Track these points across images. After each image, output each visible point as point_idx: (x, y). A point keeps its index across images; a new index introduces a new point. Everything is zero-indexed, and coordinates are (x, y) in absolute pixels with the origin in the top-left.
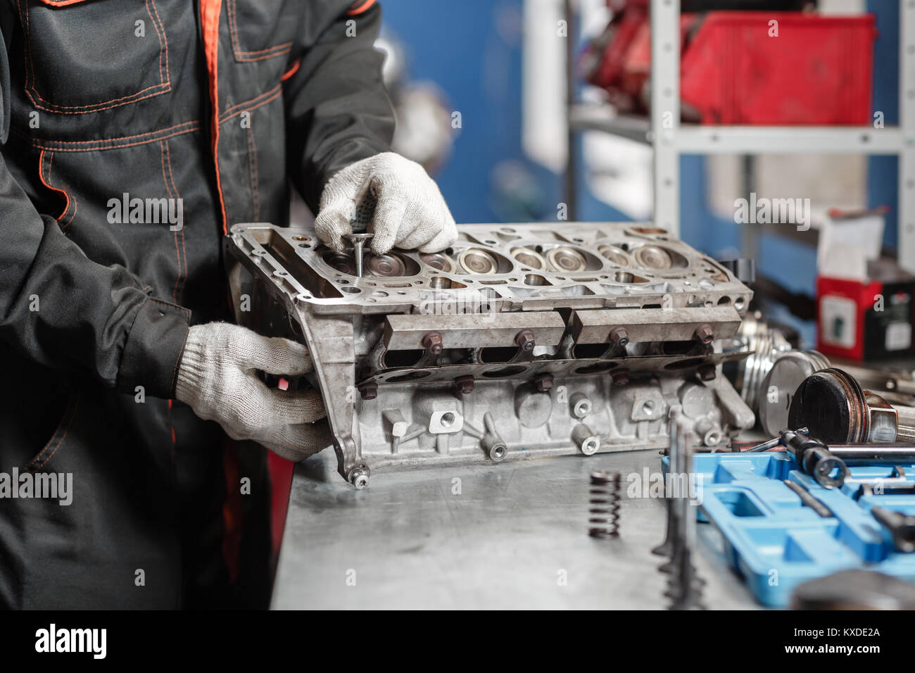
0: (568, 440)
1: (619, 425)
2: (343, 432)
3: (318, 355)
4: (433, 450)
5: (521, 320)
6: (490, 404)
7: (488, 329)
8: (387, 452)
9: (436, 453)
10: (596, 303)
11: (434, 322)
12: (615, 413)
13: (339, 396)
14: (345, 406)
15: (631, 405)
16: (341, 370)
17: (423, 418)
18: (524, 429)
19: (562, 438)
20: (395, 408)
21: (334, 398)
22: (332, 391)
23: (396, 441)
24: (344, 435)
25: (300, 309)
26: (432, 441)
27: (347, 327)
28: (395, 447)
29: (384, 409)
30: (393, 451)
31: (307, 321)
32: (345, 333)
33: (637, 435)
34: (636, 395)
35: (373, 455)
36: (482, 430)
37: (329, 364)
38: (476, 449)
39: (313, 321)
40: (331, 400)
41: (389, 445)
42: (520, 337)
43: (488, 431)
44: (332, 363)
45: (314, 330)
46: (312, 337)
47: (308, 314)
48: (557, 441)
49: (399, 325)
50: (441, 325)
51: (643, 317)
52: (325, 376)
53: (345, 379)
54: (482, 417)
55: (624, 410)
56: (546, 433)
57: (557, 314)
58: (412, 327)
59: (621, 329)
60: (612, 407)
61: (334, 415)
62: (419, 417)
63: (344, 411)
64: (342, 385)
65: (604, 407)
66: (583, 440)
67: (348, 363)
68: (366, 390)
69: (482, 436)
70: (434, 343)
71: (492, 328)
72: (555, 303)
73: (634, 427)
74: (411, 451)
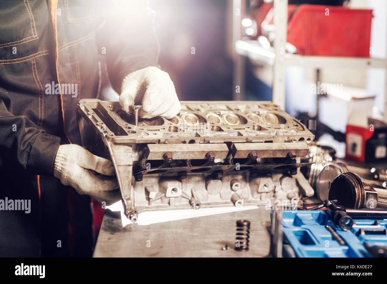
0: (229, 201)
1: (252, 194)
2: (126, 196)
3: (116, 162)
4: (168, 204)
5: (208, 147)
6: (194, 184)
7: (194, 151)
8: (147, 205)
9: (169, 206)
10: (243, 140)
11: (169, 148)
12: (251, 188)
13: (125, 180)
14: (127, 185)
15: (258, 185)
16: (126, 168)
17: (164, 190)
18: (209, 195)
19: (227, 199)
20: (151, 185)
21: (123, 181)
22: (121, 178)
23: (151, 200)
24: (127, 198)
25: (108, 140)
26: (167, 200)
27: (129, 149)
28: (150, 203)
29: (146, 186)
30: (149, 204)
31: (111, 146)
32: (128, 152)
33: (261, 199)
34: (261, 181)
35: (140, 206)
36: (190, 195)
37: (120, 165)
38: (187, 204)
39: (114, 146)
40: (121, 182)
41: (148, 202)
42: (208, 155)
43: (193, 196)
44: (122, 165)
45: (114, 150)
46: (113, 154)
47: (112, 143)
48: (225, 201)
49: (153, 149)
50: (172, 149)
51: (265, 147)
52: (119, 171)
53: (128, 172)
54: (190, 190)
55: (255, 187)
56: (219, 197)
57: (225, 145)
58: (159, 150)
59: (254, 152)
60: (250, 186)
61: (122, 188)
62: (162, 189)
63: (127, 187)
64: (126, 175)
65: (246, 185)
66: (236, 201)
67: (130, 165)
68: (137, 177)
69: (190, 198)
70: (169, 157)
71: (195, 150)
72: (224, 139)
73: (259, 195)
74: (158, 205)
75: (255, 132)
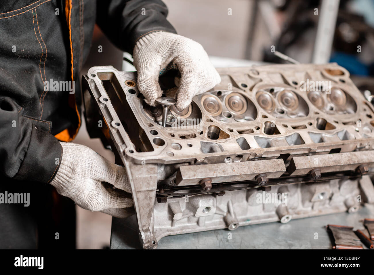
0: (274, 213)
1: (303, 202)
2: (144, 226)
3: (135, 187)
4: (196, 224)
5: (260, 167)
6: (233, 195)
7: (241, 174)
8: (169, 227)
9: (197, 226)
10: (305, 150)
11: (208, 171)
12: (302, 195)
13: (145, 208)
14: (147, 213)
15: (312, 194)
16: (148, 194)
17: (193, 209)
18: (249, 207)
19: (271, 211)
20: (176, 201)
21: (142, 210)
22: (140, 206)
23: (174, 221)
24: (145, 228)
25: (126, 159)
26: (196, 219)
27: (154, 168)
28: (174, 224)
29: (169, 202)
30: (172, 225)
31: (130, 167)
32: (152, 172)
33: (313, 207)
34: (317, 189)
35: (160, 228)
36: (226, 210)
37: (140, 192)
38: (220, 221)
39: (134, 167)
40: (140, 211)
41: (170, 222)
42: (259, 177)
43: (229, 211)
44: (143, 191)
45: (133, 172)
46: (132, 176)
47: (131, 163)
48: (267, 214)
49: (187, 174)
50: (213, 173)
51: (331, 160)
52: (138, 199)
53: (149, 199)
54: (226, 204)
55: (308, 196)
56: (262, 209)
57: (281, 161)
58: (195, 176)
59: (317, 170)
60: (301, 192)
61: (141, 219)
62: (190, 207)
63: (146, 216)
64: (147, 202)
65: (296, 192)
66: (283, 216)
67: (152, 190)
68: (161, 199)
69: (225, 214)
70: (207, 186)
71: (243, 173)
72: (281, 151)
73: (311, 204)
74: (183, 225)
75: (320, 134)
